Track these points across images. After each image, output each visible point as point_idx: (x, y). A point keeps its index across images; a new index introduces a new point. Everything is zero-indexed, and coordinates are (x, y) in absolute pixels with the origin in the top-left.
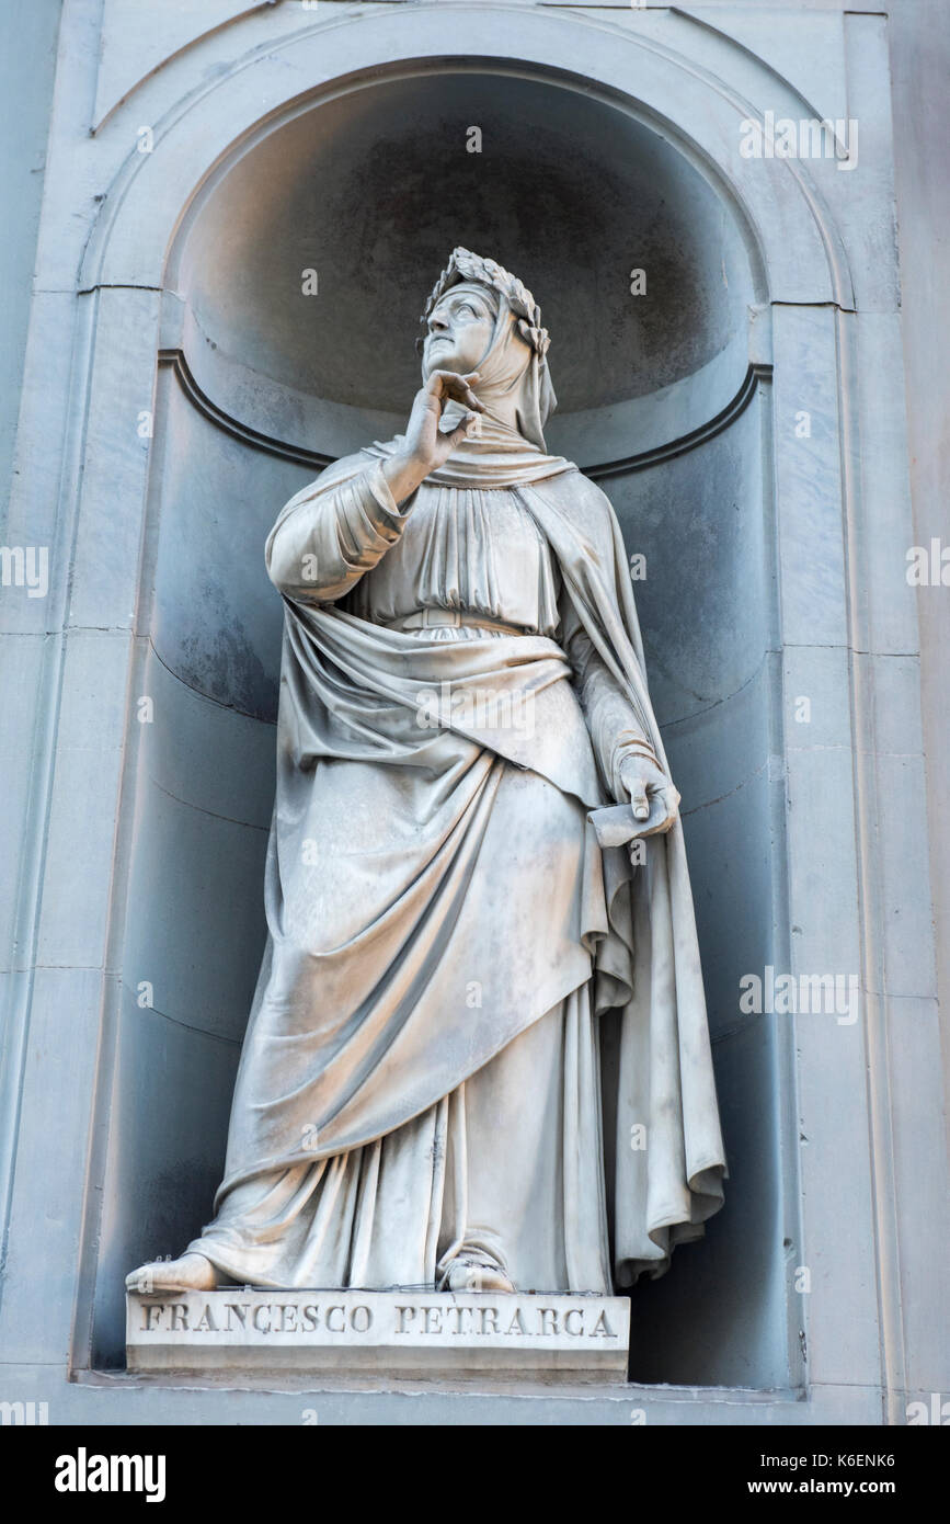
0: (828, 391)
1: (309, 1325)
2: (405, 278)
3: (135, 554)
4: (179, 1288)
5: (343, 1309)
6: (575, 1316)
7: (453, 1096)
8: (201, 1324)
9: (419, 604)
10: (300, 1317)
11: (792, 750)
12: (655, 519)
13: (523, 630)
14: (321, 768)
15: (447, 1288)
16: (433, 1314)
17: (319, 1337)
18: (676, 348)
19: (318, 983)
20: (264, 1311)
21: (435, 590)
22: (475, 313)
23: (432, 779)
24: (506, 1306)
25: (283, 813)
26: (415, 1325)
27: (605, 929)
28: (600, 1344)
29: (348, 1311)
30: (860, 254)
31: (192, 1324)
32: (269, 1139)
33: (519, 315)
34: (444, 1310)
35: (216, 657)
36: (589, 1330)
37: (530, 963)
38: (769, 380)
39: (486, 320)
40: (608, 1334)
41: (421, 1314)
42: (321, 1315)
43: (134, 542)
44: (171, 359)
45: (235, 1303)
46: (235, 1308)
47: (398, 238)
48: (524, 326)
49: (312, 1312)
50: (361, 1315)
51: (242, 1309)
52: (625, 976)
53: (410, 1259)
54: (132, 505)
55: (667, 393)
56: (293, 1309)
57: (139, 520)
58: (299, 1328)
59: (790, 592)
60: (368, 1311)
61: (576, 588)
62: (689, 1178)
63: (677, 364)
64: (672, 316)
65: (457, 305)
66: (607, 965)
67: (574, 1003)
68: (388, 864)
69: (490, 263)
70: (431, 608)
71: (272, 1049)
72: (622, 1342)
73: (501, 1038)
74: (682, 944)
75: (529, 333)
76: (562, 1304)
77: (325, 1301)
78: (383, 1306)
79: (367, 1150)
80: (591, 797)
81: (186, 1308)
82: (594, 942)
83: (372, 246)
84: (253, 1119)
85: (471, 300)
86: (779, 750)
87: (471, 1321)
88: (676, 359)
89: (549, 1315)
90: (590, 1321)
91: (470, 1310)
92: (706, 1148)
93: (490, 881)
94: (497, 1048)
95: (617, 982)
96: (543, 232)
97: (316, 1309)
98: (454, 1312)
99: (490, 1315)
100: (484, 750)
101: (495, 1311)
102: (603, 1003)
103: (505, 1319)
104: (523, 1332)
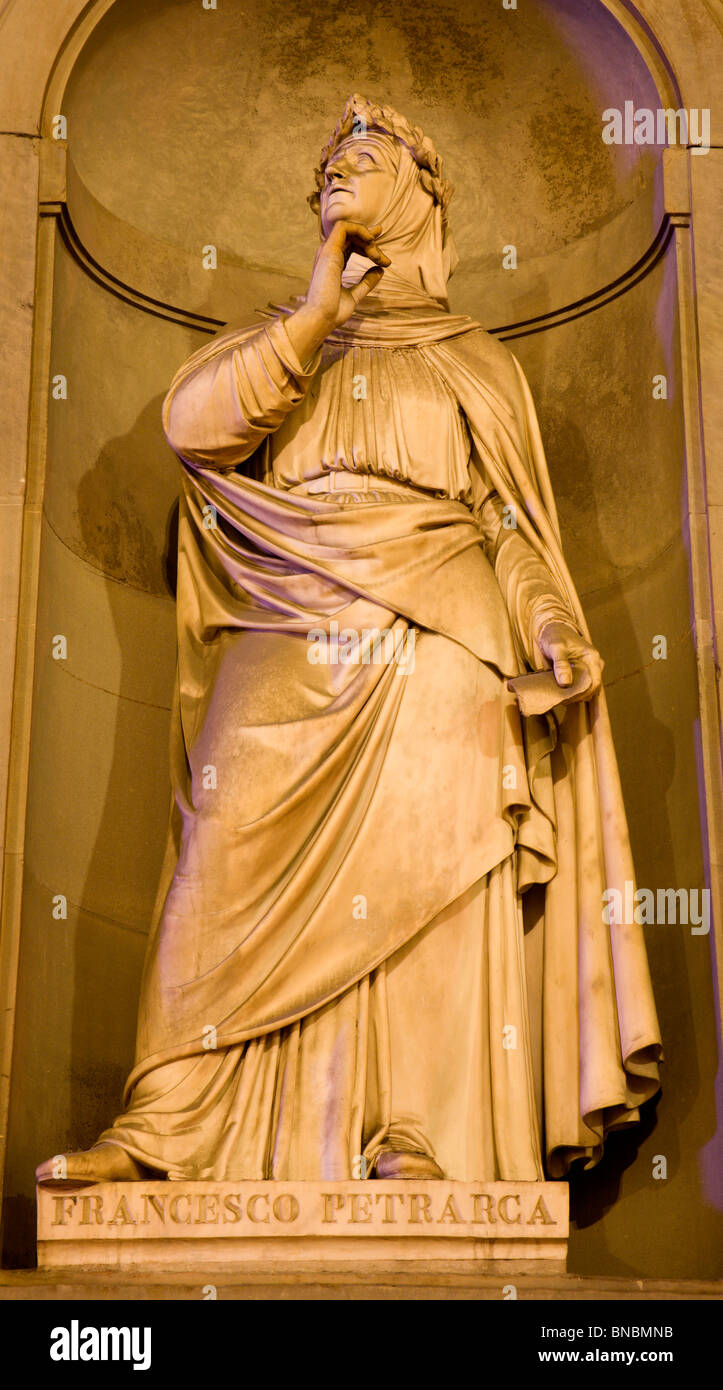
1: (231, 1216)
2: (292, 131)
4: (92, 1179)
5: (266, 1197)
6: (511, 1202)
7: (373, 974)
8: (116, 1216)
9: (326, 467)
10: (220, 1208)
11: (720, 613)
12: (564, 383)
13: (433, 493)
15: (375, 1175)
16: (363, 1201)
17: (241, 1228)
18: (581, 202)
20: (183, 1202)
21: (341, 454)
22: (375, 162)
24: (438, 1192)
25: (187, 687)
26: (343, 1215)
27: (528, 802)
28: (538, 1230)
29: (272, 1199)
31: (108, 1215)
33: (421, 164)
34: (374, 1198)
35: (107, 529)
36: (527, 1217)
37: (451, 836)
38: (687, 227)
39: (387, 169)
40: (547, 1221)
41: (348, 1203)
42: (243, 1206)
44: (52, 211)
45: (152, 1193)
46: (151, 1198)
47: (283, 88)
48: (426, 175)
49: (234, 1201)
50: (286, 1203)
51: (160, 1201)
52: (548, 851)
55: (574, 250)
56: (213, 1200)
58: (221, 1220)
60: (293, 1199)
61: (489, 451)
62: (624, 1059)
63: (583, 219)
64: (576, 168)
66: (529, 838)
67: (495, 879)
70: (338, 470)
72: (562, 1228)
73: (423, 913)
74: (609, 815)
75: (432, 184)
76: (497, 1190)
77: (247, 1189)
78: (310, 1193)
79: (285, 1032)
81: (99, 1199)
82: (516, 813)
83: (257, 97)
85: (370, 148)
86: (709, 614)
87: (401, 1211)
88: (581, 214)
89: (485, 1200)
90: (528, 1207)
91: (401, 1196)
92: (643, 1028)
93: (407, 752)
94: (419, 924)
95: (542, 857)
96: (437, 80)
97: (238, 1197)
98: (383, 1200)
99: (422, 1202)
100: (398, 616)
101: (426, 1197)
102: (527, 879)
103: (438, 1208)
104: (456, 1219)
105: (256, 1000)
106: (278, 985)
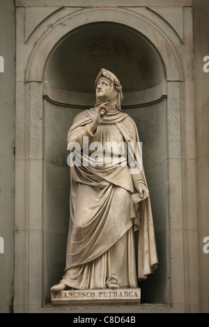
0: (178, 101)
3: (41, 143)
4: (60, 290)
5: (89, 293)
6: (131, 293)
7: (107, 251)
10: (82, 295)
11: (171, 181)
12: (144, 119)
14: (80, 185)
15: (108, 287)
16: (106, 293)
17: (86, 298)
18: (148, 80)
19: (82, 232)
20: (75, 294)
22: (107, 85)
23: (102, 189)
24: (119, 291)
25: (73, 194)
26: (102, 296)
27: (135, 217)
28: (135, 298)
30: (185, 67)
31: (63, 296)
32: (74, 261)
33: (115, 85)
35: (56, 156)
38: (167, 98)
39: (109, 86)
40: (137, 296)
41: (103, 293)
42: (86, 294)
43: (41, 139)
44: (45, 97)
45: (70, 292)
48: (117, 87)
49: (84, 294)
52: (139, 224)
53: (101, 283)
54: (40, 132)
56: (80, 293)
57: (41, 135)
58: (82, 297)
59: (170, 147)
60: (94, 293)
62: (151, 265)
65: (103, 83)
66: (135, 223)
67: (129, 231)
68: (94, 208)
69: (110, 72)
71: (74, 244)
72: (139, 297)
76: (129, 291)
77: (86, 291)
78: (97, 292)
79: (92, 262)
80: (132, 191)
81: (61, 294)
82: (133, 220)
84: (71, 257)
85: (106, 82)
86: (168, 180)
87: (112, 295)
89: (126, 293)
90: (134, 294)
91: (112, 292)
93: (113, 209)
94: (115, 241)
95: (137, 226)
98: (109, 293)
99: (116, 293)
100: (111, 184)
102: (135, 230)
103: (118, 294)
104: (122, 296)
105: (87, 256)
106: (91, 253)
